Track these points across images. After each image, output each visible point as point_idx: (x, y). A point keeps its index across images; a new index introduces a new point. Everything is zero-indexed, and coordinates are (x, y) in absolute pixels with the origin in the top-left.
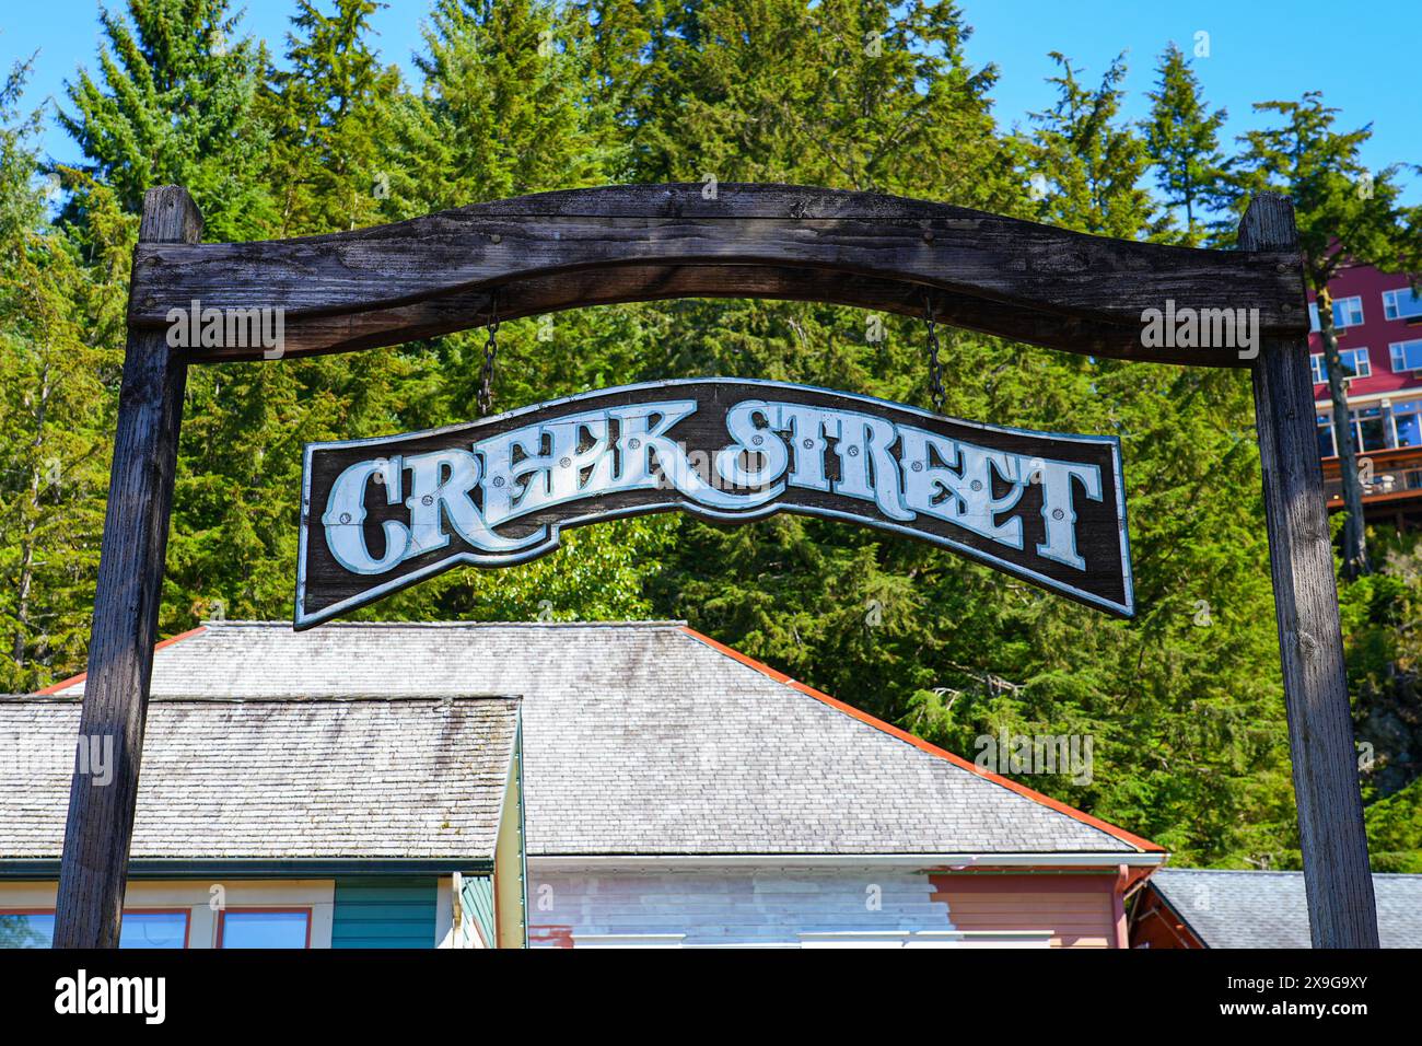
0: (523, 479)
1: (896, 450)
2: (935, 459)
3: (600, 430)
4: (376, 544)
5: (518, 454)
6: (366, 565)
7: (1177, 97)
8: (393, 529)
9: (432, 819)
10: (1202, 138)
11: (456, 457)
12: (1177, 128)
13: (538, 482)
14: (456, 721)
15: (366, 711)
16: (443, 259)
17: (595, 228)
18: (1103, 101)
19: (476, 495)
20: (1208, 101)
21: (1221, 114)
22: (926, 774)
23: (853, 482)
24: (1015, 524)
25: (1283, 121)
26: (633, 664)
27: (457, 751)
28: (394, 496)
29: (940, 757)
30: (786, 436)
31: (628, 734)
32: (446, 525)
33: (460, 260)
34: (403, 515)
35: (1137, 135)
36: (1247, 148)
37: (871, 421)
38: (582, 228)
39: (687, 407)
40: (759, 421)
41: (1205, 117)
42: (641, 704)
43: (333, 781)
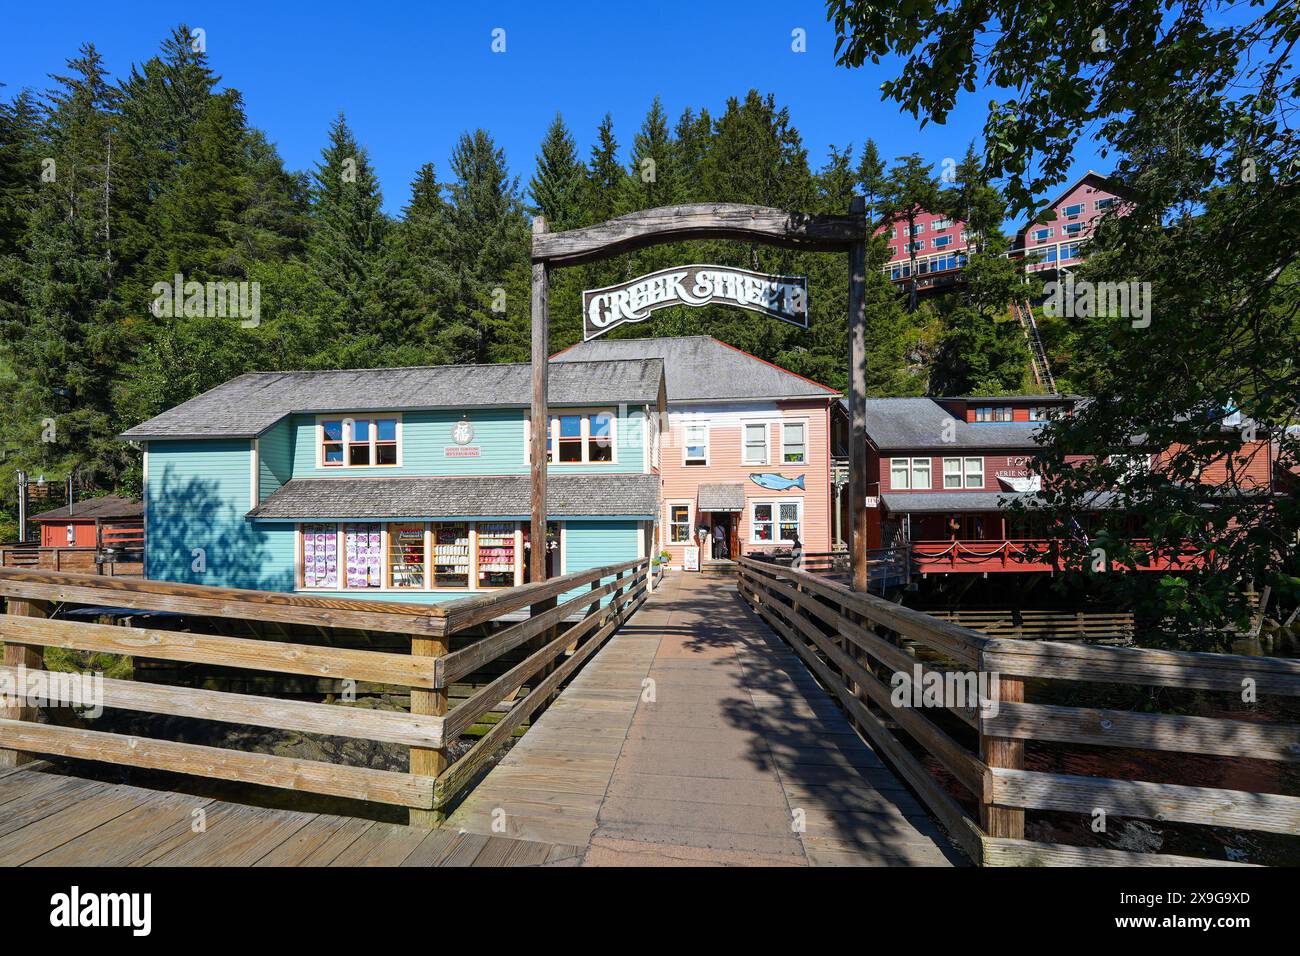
0: (640, 298)
1: (743, 283)
2: (754, 286)
3: (661, 283)
4: (603, 319)
5: (639, 291)
6: (600, 324)
7: (871, 157)
8: (607, 314)
9: (640, 391)
10: (878, 172)
11: (622, 292)
12: (869, 169)
13: (644, 299)
14: (646, 365)
15: (622, 364)
16: (614, 233)
17: (657, 221)
18: (845, 161)
19: (628, 303)
20: (881, 158)
21: (885, 163)
22: (777, 374)
23: (731, 294)
24: (776, 304)
25: (904, 164)
26: (696, 348)
27: (647, 374)
28: (607, 305)
29: (780, 370)
30: (712, 281)
31: (695, 367)
32: (621, 312)
33: (620, 233)
34: (609, 309)
35: (857, 172)
36: (891, 174)
37: (736, 275)
38: (653, 221)
39: (685, 274)
40: (705, 277)
41: (880, 164)
42: (699, 359)
43: (615, 382)
